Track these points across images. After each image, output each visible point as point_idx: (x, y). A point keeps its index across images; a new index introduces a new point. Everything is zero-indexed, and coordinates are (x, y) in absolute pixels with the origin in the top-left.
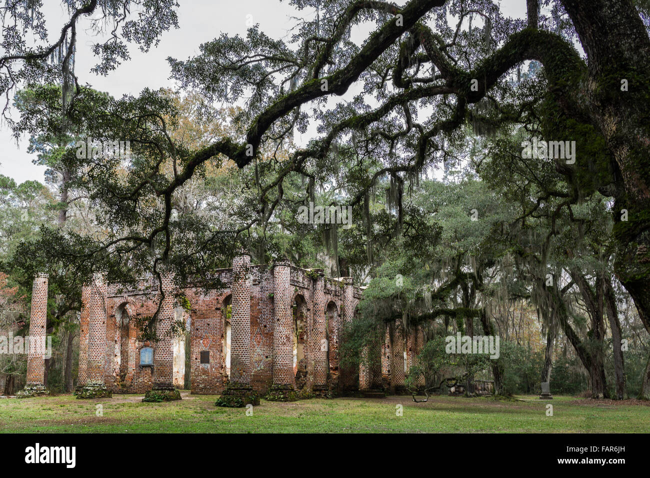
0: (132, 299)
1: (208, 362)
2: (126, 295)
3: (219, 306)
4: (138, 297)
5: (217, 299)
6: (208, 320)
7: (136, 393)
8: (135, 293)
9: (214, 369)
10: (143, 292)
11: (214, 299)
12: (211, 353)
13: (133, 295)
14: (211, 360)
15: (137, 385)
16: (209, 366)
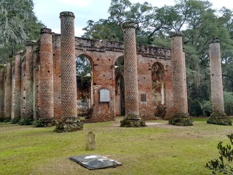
0: (89, 52)
1: (146, 101)
2: (85, 49)
3: (151, 68)
4: (94, 52)
5: (149, 64)
6: (144, 76)
7: (96, 122)
8: (93, 49)
9: (149, 105)
10: (99, 50)
11: (147, 63)
12: (147, 96)
13: (91, 50)
14: (147, 100)
15: (96, 116)
16: (146, 103)
